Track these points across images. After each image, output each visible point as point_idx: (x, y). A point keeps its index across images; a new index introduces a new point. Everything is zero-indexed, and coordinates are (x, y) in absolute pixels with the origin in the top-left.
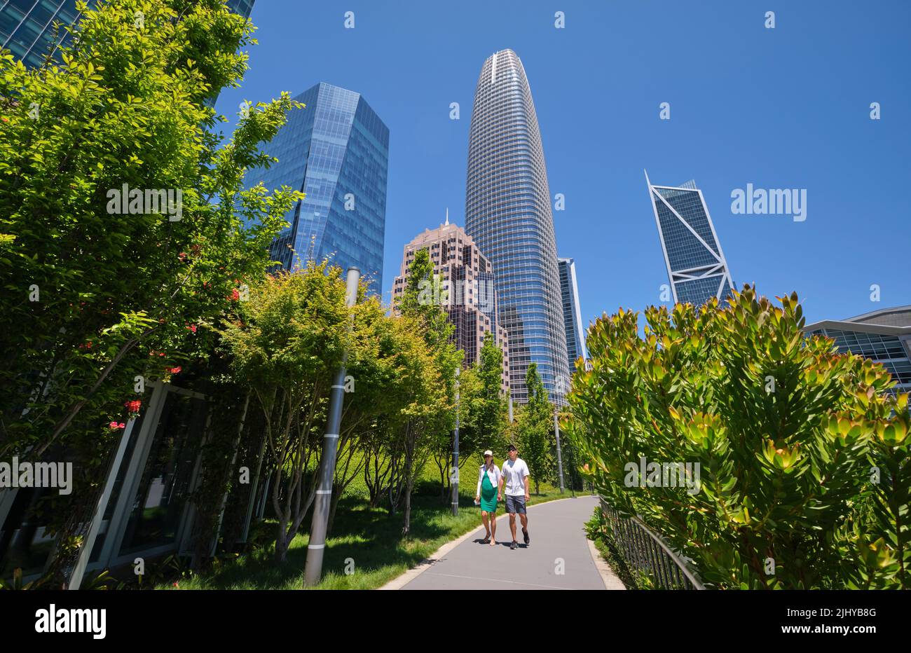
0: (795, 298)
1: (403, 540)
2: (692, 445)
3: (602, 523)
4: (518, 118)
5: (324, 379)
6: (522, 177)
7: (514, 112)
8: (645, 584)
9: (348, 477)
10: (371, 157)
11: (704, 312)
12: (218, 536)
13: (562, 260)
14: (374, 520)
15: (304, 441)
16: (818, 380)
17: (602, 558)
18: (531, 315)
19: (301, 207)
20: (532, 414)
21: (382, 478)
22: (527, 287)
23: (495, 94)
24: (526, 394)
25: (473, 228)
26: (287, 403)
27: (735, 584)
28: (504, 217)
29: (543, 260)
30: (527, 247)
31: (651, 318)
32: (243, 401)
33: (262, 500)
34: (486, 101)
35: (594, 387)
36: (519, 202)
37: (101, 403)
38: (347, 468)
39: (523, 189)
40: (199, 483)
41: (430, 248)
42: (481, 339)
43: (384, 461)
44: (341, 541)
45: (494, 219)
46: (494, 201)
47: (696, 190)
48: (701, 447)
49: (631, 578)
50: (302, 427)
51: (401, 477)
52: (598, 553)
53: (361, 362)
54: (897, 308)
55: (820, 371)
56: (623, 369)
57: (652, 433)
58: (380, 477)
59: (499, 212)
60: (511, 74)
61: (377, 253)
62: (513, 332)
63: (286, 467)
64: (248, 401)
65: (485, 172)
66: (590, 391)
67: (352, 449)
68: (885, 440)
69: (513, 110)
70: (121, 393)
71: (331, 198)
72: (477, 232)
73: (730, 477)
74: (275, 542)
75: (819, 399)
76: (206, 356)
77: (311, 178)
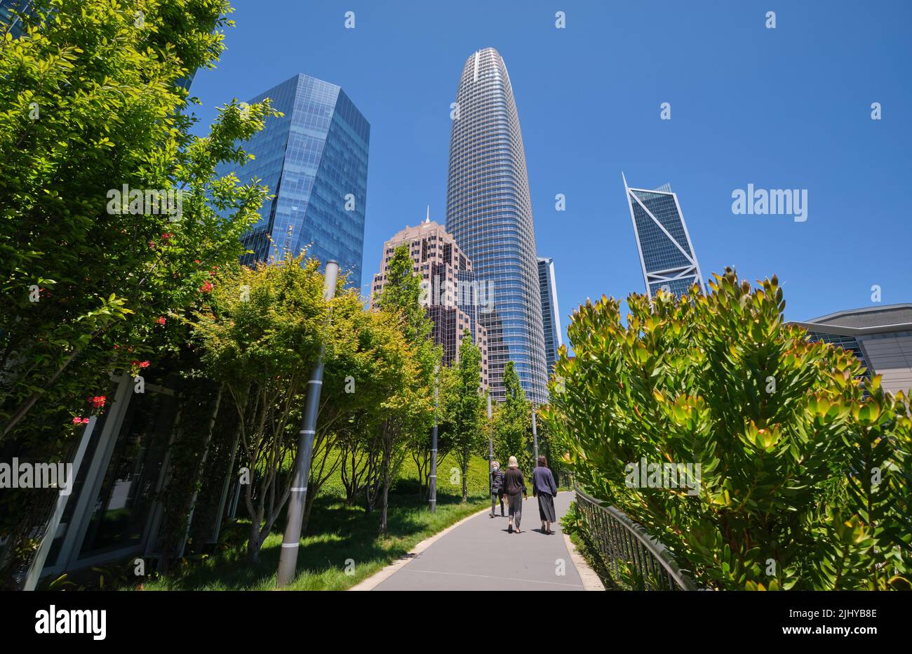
0: (775, 282)
1: (380, 537)
2: (676, 428)
3: (577, 517)
4: (500, 117)
5: (300, 375)
6: (503, 177)
7: (496, 111)
8: (623, 572)
9: (324, 475)
10: (351, 151)
11: (684, 301)
12: (187, 537)
13: (541, 260)
14: (350, 519)
15: (278, 439)
16: (795, 364)
17: (577, 552)
18: (511, 313)
19: (278, 201)
20: (509, 412)
21: (359, 476)
22: (507, 286)
23: (477, 92)
24: (504, 392)
25: (454, 226)
26: (261, 400)
27: (716, 564)
28: (485, 216)
29: (523, 260)
30: (507, 246)
31: (633, 305)
32: (215, 397)
33: (234, 499)
34: (468, 99)
35: (577, 375)
36: (500, 201)
37: (59, 396)
38: (323, 467)
39: (504, 188)
40: (167, 483)
41: (411, 246)
42: (461, 337)
43: (361, 458)
44: (316, 539)
45: (475, 218)
46: (475, 200)
47: (671, 194)
48: (685, 428)
49: (606, 570)
50: (277, 424)
51: (379, 475)
52: (574, 546)
53: (340, 356)
54: (854, 310)
55: (797, 355)
56: (606, 355)
57: (634, 419)
58: (357, 475)
59: (480, 211)
60: (493, 73)
61: (356, 249)
62: (493, 331)
63: (260, 466)
64: (220, 397)
65: (466, 170)
66: (573, 379)
67: (328, 446)
68: (860, 420)
69: (495, 109)
70: (82, 386)
71: (309, 192)
72: (458, 231)
73: (712, 458)
74: (247, 542)
75: (796, 383)
76: (176, 349)
77: (289, 172)
